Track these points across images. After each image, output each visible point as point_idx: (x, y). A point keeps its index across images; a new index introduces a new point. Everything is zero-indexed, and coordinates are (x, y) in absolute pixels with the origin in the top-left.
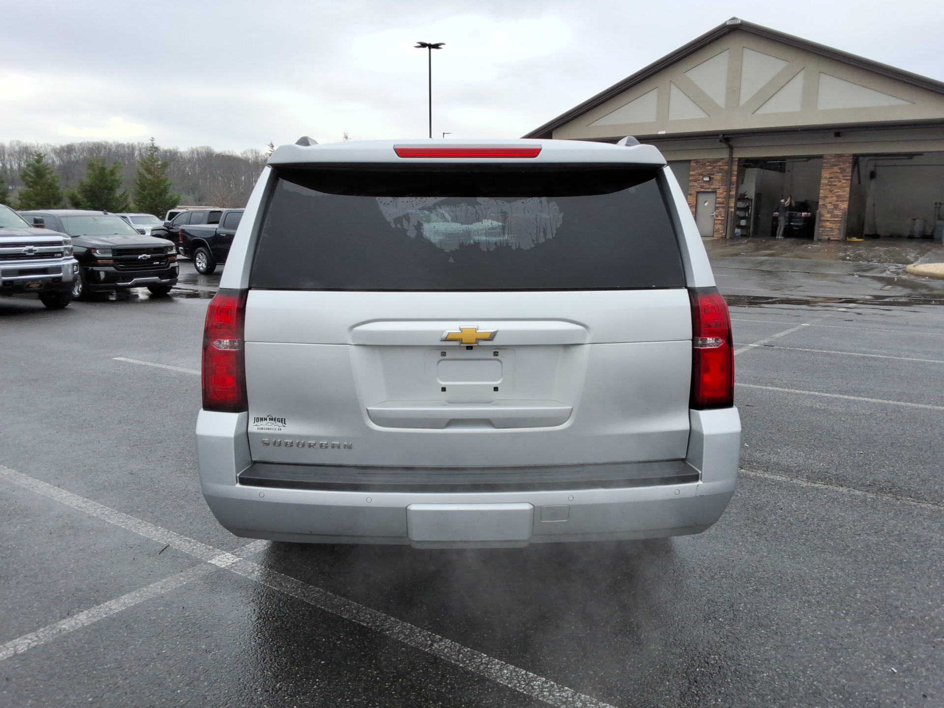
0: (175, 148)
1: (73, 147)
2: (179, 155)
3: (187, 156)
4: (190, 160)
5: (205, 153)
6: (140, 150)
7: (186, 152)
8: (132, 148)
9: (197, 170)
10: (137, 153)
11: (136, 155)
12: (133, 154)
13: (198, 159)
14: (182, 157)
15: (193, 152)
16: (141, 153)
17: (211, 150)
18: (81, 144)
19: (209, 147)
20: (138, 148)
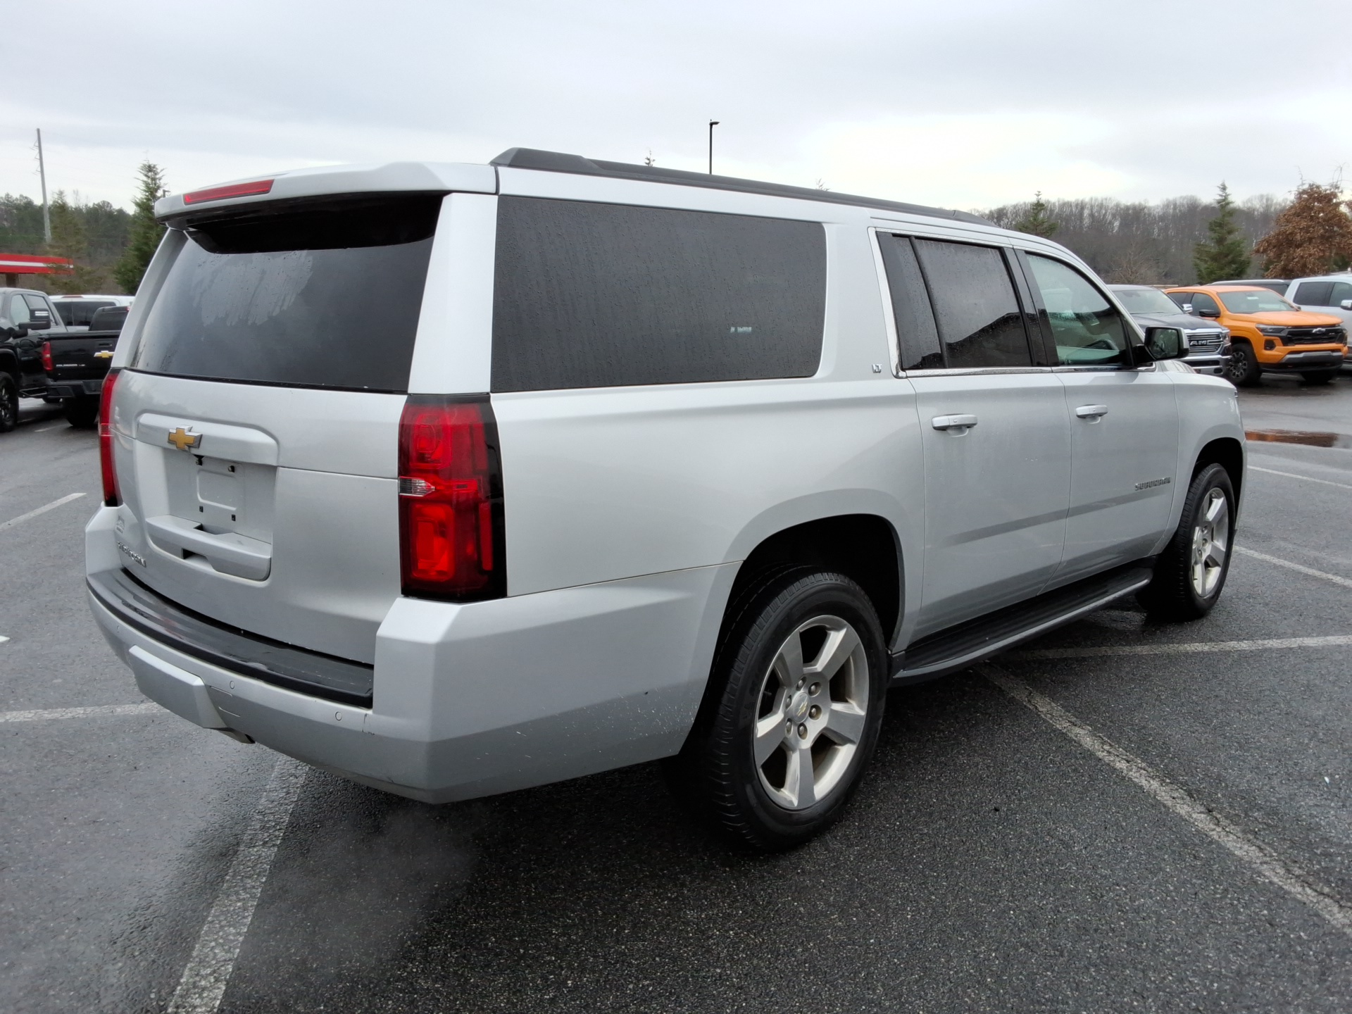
0: (1143, 203)
1: (1005, 211)
2: (1146, 211)
3: (1158, 212)
4: (1163, 218)
5: (1186, 206)
6: (1092, 206)
7: (1158, 206)
8: (1081, 206)
9: (1171, 232)
10: (1086, 212)
11: (1085, 215)
12: (1081, 214)
13: (1174, 216)
14: (1149, 215)
15: (1167, 206)
16: (1092, 211)
17: (1196, 200)
18: (1015, 207)
19: (1193, 197)
20: (1088, 206)
